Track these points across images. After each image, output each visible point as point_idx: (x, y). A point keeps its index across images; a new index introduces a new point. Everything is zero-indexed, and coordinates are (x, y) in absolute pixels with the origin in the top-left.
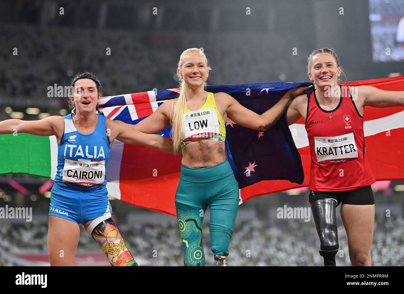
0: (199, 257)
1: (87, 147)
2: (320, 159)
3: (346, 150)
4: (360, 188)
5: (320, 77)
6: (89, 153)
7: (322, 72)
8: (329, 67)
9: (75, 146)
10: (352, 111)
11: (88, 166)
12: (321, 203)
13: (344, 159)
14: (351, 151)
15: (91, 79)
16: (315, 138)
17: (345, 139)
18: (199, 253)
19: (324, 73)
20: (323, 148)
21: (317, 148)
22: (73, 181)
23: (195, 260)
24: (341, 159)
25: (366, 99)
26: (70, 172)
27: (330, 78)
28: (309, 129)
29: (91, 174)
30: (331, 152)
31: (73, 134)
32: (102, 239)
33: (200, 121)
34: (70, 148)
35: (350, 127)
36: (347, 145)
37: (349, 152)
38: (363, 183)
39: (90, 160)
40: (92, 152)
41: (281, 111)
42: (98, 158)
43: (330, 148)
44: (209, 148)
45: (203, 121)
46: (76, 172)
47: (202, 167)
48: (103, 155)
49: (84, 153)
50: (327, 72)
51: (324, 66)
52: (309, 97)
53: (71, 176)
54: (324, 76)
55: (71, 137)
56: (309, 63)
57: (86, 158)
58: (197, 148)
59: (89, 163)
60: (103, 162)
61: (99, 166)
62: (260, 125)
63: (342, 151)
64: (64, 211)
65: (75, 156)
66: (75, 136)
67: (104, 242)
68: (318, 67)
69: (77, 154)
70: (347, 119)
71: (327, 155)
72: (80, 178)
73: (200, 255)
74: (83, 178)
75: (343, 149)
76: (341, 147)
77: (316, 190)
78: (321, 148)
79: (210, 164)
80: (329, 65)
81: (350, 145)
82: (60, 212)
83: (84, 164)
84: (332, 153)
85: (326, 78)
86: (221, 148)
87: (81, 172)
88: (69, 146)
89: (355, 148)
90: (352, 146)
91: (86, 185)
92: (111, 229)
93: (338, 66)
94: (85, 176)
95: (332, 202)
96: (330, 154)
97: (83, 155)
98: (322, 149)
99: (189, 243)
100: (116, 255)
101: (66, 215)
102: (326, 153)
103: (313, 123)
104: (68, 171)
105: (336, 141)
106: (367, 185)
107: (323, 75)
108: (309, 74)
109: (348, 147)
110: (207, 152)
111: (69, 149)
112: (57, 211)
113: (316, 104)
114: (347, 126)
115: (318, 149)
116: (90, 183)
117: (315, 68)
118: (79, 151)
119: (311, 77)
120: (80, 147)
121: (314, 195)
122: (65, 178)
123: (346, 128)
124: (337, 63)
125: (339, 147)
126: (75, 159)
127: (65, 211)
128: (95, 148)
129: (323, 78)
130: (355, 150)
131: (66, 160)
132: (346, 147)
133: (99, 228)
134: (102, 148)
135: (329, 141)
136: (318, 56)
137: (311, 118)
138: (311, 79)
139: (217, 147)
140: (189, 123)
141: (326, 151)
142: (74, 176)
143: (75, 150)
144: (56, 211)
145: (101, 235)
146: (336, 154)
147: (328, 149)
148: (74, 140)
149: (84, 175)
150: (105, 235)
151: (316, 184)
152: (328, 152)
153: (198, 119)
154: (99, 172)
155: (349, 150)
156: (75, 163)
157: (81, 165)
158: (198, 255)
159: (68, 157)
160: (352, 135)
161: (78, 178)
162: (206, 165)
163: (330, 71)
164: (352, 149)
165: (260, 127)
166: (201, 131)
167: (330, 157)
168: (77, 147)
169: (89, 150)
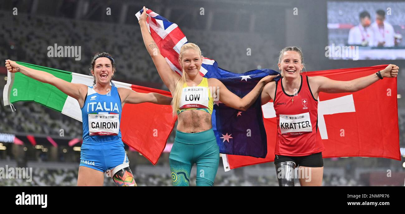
1: (105, 103)
2: (283, 132)
3: (303, 126)
4: (313, 154)
5: (287, 69)
7: (289, 66)
8: (295, 63)
9: (96, 103)
10: (309, 96)
11: (106, 118)
12: (283, 165)
13: (301, 132)
14: (307, 126)
15: (108, 57)
16: (280, 115)
17: (303, 117)
19: (291, 67)
20: (286, 123)
21: (281, 123)
22: (96, 131)
24: (299, 132)
25: (320, 87)
26: (93, 124)
27: (294, 72)
28: (277, 108)
29: (109, 124)
30: (291, 127)
31: (93, 95)
32: (121, 182)
34: (91, 105)
35: (307, 108)
36: (304, 122)
37: (305, 127)
38: (315, 150)
39: (108, 113)
40: (108, 106)
41: (256, 95)
42: (114, 111)
43: (291, 124)
44: (198, 117)
46: (98, 123)
47: (192, 132)
48: (117, 109)
49: (103, 107)
50: (293, 67)
51: (292, 61)
52: (277, 84)
54: (289, 70)
55: (92, 98)
56: (280, 56)
57: (104, 111)
58: (189, 116)
60: (118, 116)
61: (115, 118)
62: (240, 106)
63: (299, 126)
64: (91, 162)
65: (96, 110)
66: (95, 96)
68: (287, 62)
69: (98, 108)
70: (305, 102)
71: (289, 128)
72: (101, 128)
75: (301, 124)
76: (299, 123)
77: (279, 154)
78: (284, 123)
79: (199, 130)
80: (295, 61)
81: (306, 122)
82: (88, 163)
83: (104, 117)
84: (293, 127)
85: (291, 72)
86: (208, 119)
87: (101, 123)
88: (91, 103)
89: (310, 124)
90: (307, 123)
93: (302, 62)
94: (105, 126)
95: (292, 165)
96: (291, 128)
97: (102, 109)
98: (284, 124)
101: (93, 165)
102: (288, 127)
103: (279, 104)
105: (296, 118)
106: (318, 152)
107: (289, 68)
108: (279, 64)
109: (305, 123)
110: (197, 120)
112: (86, 162)
113: (282, 89)
117: (285, 61)
118: (99, 106)
119: (280, 67)
120: (99, 104)
121: (278, 158)
123: (304, 108)
124: (302, 60)
125: (298, 123)
126: (96, 112)
128: (111, 103)
129: (289, 71)
130: (309, 126)
131: (89, 115)
132: (303, 123)
133: (119, 173)
134: (116, 104)
135: (290, 118)
136: (288, 53)
137: (278, 99)
138: (280, 68)
139: (205, 117)
141: (288, 126)
142: (96, 127)
143: (95, 106)
145: (120, 179)
146: (295, 129)
147: (289, 124)
148: (95, 99)
149: (104, 125)
150: (123, 179)
151: (280, 150)
152: (289, 126)
154: (115, 123)
155: (305, 125)
156: (97, 116)
157: (101, 117)
159: (91, 112)
160: (308, 114)
161: (99, 128)
162: (196, 130)
163: (295, 66)
164: (308, 125)
165: (241, 107)
166: (194, 102)
167: (291, 131)
168: (98, 103)
169: (106, 105)
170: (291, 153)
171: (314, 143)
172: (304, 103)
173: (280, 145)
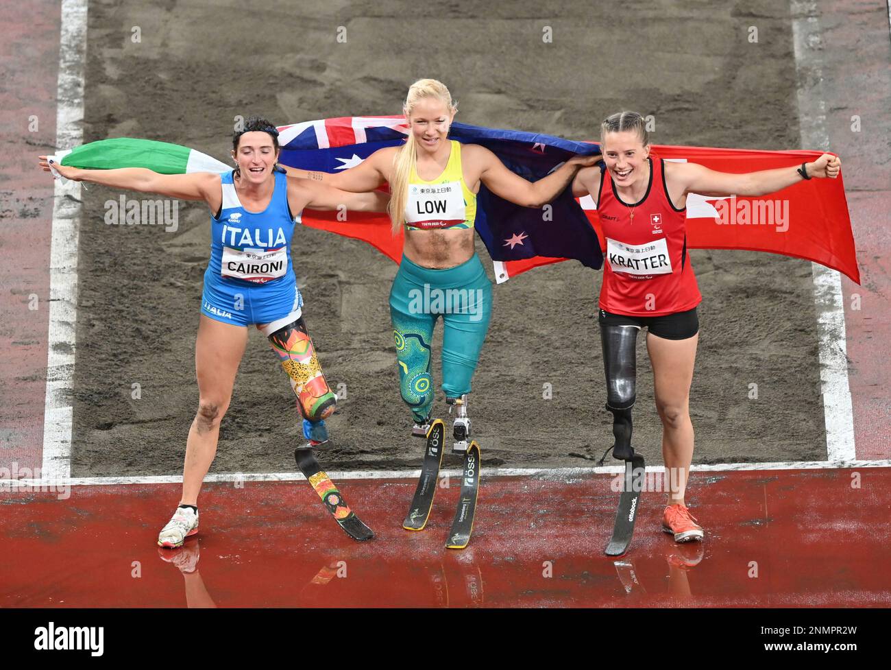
0: (423, 388)
1: (257, 232)
2: (614, 270)
3: (652, 264)
4: (673, 314)
5: (615, 169)
6: (261, 240)
8: (630, 157)
9: (239, 230)
10: (665, 208)
11: (260, 258)
13: (649, 276)
14: (661, 265)
16: (608, 240)
17: (652, 248)
18: (425, 382)
20: (619, 257)
21: (611, 255)
22: (237, 276)
23: (417, 393)
24: (645, 276)
25: (687, 188)
26: (232, 264)
29: (265, 267)
30: (630, 264)
31: (235, 210)
32: (283, 353)
33: (435, 202)
34: (231, 232)
35: (661, 231)
36: (655, 257)
37: (657, 267)
38: (678, 307)
39: (263, 250)
40: (264, 238)
42: (275, 246)
43: (629, 260)
44: (445, 243)
45: (440, 203)
46: (242, 265)
47: (433, 269)
48: (282, 240)
49: (254, 240)
51: (621, 156)
53: (234, 270)
55: (233, 216)
57: (256, 246)
58: (427, 241)
59: (261, 253)
60: (284, 249)
61: (278, 256)
63: (646, 265)
64: (224, 312)
65: (239, 245)
66: (239, 215)
67: (285, 359)
68: (612, 155)
69: (243, 241)
70: (656, 219)
71: (625, 266)
72: (248, 272)
73: (426, 385)
74: (252, 272)
75: (648, 262)
76: (645, 260)
77: (609, 311)
78: (615, 255)
79: (447, 265)
80: (629, 153)
81: (659, 256)
82: (218, 312)
83: (254, 255)
84: (632, 266)
86: (467, 240)
87: (249, 265)
88: (230, 229)
89: (668, 261)
90: (662, 258)
91: (258, 281)
92: (298, 340)
94: (256, 270)
96: (628, 266)
97: (251, 243)
98: (617, 257)
99: (408, 368)
100: (302, 382)
101: (228, 318)
102: (623, 264)
103: (606, 217)
104: (229, 263)
105: (638, 251)
109: (657, 259)
110: (442, 248)
111: (229, 233)
112: (214, 310)
113: (611, 190)
114: (655, 230)
115: (612, 257)
116: (265, 278)
118: (246, 238)
120: (247, 232)
121: (604, 316)
122: (225, 271)
123: (654, 232)
125: (642, 260)
126: (239, 248)
127: (227, 312)
128: (271, 232)
130: (666, 264)
131: (225, 248)
132: (654, 260)
133: (279, 335)
134: (281, 232)
135: (628, 249)
137: (603, 208)
139: (460, 240)
140: (418, 202)
141: (623, 262)
142: (238, 270)
143: (239, 236)
144: (212, 310)
145: (282, 347)
146: (638, 269)
147: (626, 260)
148: (237, 221)
149: (254, 269)
150: (288, 348)
151: (609, 302)
152: (626, 263)
153: (431, 197)
154: (278, 263)
155: (657, 264)
156: (240, 254)
157: (249, 256)
158: (422, 386)
159: (228, 244)
160: (663, 242)
161: (244, 272)
162: (440, 266)
163: (629, 164)
164: (663, 263)
166: (435, 216)
167: (629, 271)
168: (243, 231)
169: (260, 236)
170: (629, 310)
171: (677, 293)
172: (654, 222)
173: (611, 293)
